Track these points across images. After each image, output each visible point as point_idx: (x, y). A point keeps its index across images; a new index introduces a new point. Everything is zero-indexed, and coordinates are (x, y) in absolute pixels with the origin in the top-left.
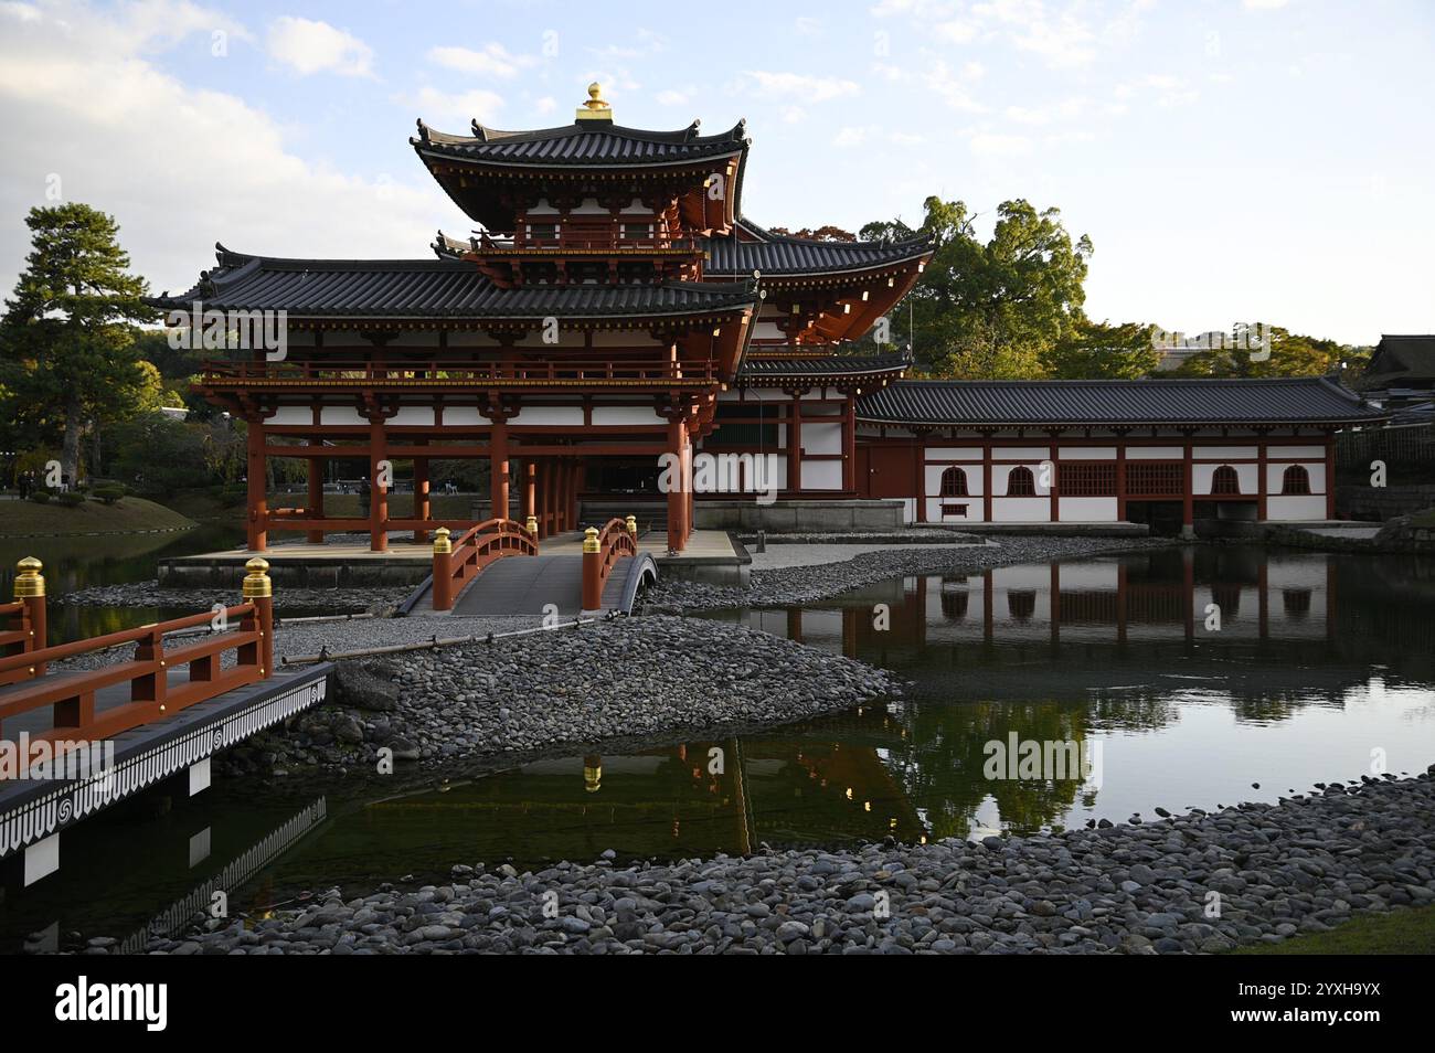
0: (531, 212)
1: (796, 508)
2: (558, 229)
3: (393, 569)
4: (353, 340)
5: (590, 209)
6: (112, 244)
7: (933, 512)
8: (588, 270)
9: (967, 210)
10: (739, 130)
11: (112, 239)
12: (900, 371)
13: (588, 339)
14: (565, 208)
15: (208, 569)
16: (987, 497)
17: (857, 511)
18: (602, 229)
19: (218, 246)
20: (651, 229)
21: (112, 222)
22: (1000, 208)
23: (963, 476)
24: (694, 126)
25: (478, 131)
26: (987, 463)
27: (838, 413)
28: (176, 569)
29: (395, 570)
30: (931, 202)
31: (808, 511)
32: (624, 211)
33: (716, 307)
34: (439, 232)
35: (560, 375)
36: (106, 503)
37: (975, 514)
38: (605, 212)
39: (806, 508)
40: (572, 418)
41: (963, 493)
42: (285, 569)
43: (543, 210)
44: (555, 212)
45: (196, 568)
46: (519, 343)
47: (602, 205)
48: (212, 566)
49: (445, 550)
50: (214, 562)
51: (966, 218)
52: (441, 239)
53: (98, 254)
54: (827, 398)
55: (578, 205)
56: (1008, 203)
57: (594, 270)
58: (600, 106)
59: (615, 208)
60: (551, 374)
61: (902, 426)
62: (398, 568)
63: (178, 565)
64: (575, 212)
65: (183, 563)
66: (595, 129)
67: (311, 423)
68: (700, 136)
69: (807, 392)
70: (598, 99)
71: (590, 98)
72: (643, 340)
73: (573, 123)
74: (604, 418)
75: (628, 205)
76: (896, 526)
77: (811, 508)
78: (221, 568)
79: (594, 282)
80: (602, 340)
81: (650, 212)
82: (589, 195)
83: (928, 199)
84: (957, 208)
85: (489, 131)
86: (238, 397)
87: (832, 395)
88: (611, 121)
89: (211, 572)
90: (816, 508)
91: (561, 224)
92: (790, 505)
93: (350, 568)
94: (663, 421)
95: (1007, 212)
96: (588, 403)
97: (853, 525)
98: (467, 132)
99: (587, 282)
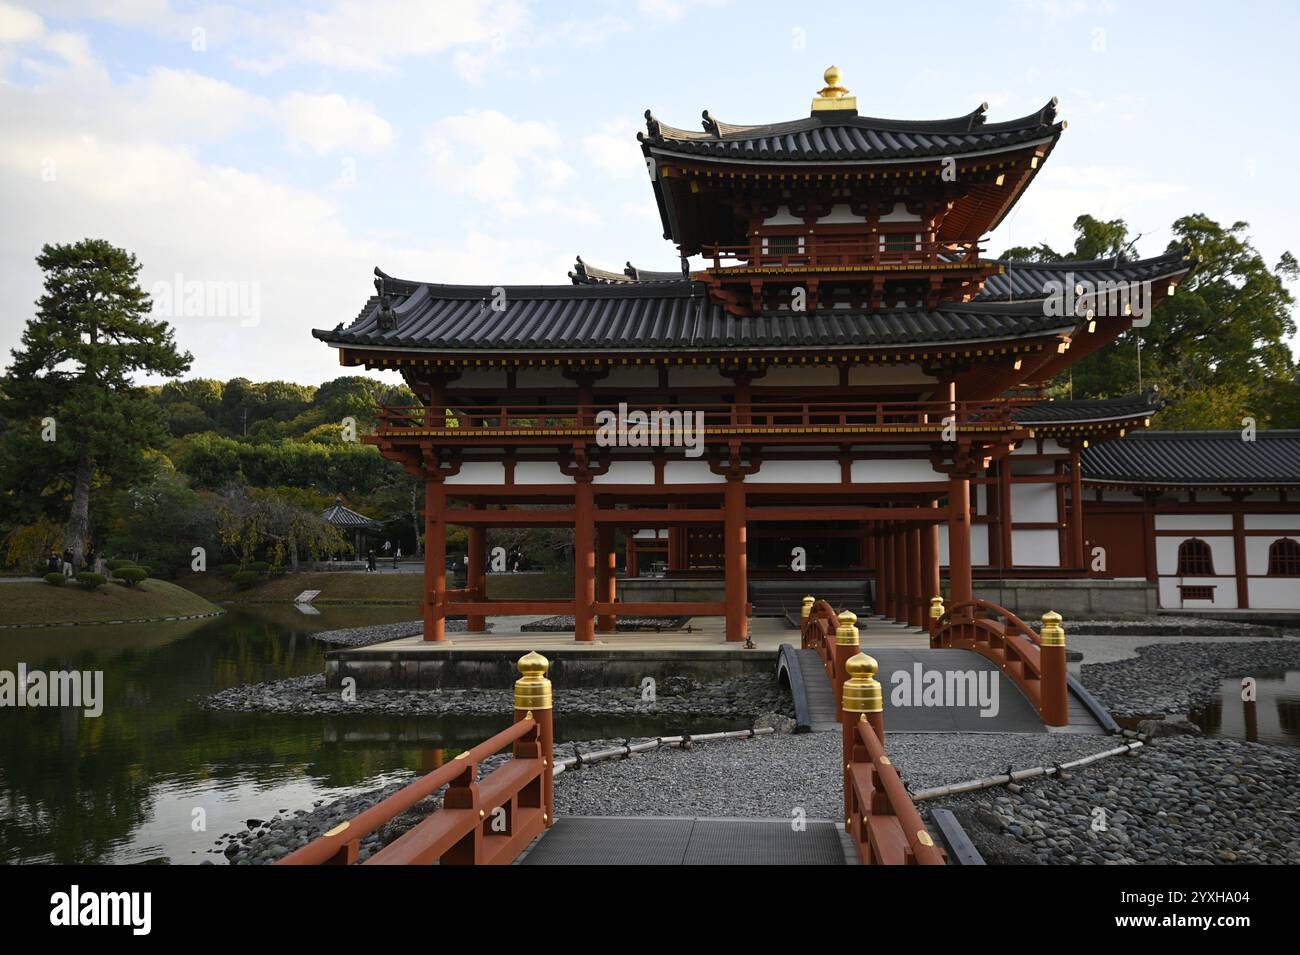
0: (768, 222)
1: (1015, 589)
2: (801, 241)
3: (617, 664)
4: (555, 381)
5: (841, 217)
6: (133, 286)
7: (1169, 594)
8: (837, 291)
9: (1128, 229)
10: (1049, 111)
11: (134, 279)
12: (1144, 418)
13: (844, 376)
14: (810, 217)
15: (387, 664)
16: (1241, 577)
17: (1095, 594)
18: (857, 241)
19: (377, 272)
20: (918, 239)
21: (134, 260)
22: (1176, 225)
23: (1207, 550)
24: (981, 109)
25: (710, 125)
26: (1239, 535)
27: (1051, 471)
28: (348, 664)
29: (620, 665)
30: (1084, 221)
31: (1031, 592)
32: (884, 219)
33: (1024, 333)
34: (578, 259)
35: (814, 421)
36: (127, 585)
37: (1225, 599)
38: (861, 220)
39: (1027, 588)
40: (826, 474)
42: (483, 664)
43: (783, 219)
44: (799, 221)
45: (372, 664)
46: (756, 383)
47: (856, 212)
48: (392, 661)
49: (852, 641)
50: (395, 656)
51: (1127, 239)
52: (580, 267)
53: (117, 297)
54: (1045, 452)
55: (827, 213)
56: (1187, 220)
57: (847, 291)
58: (839, 94)
59: (872, 216)
60: (806, 420)
61: (1120, 486)
62: (624, 664)
63: (350, 660)
64: (822, 221)
65: (357, 657)
66: (837, 121)
67: (503, 482)
68: (987, 122)
69: (1019, 445)
70: (837, 85)
71: (827, 86)
72: (912, 376)
73: (809, 116)
74: (866, 474)
75: (888, 211)
76: (1147, 613)
77: (1035, 589)
78: (403, 664)
79: (847, 306)
80: (860, 378)
81: (916, 219)
82: (841, 200)
83: (1079, 218)
84: (1116, 230)
85: (724, 126)
86: (421, 451)
87: (1051, 449)
88: (855, 112)
89: (391, 668)
90: (1040, 589)
91: (806, 236)
92: (1008, 585)
93: (564, 662)
94: (943, 478)
95: (1183, 231)
96: (845, 455)
97: (1090, 611)
98: (694, 127)
99: (838, 306)
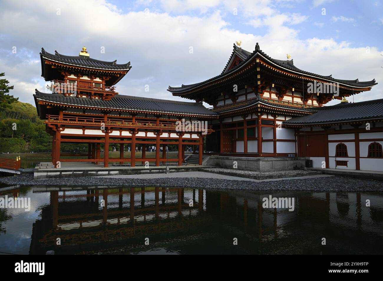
16: (358, 157)
23: (345, 147)
26: (357, 141)
37: (351, 166)
41: (346, 155)
69: (247, 117)
